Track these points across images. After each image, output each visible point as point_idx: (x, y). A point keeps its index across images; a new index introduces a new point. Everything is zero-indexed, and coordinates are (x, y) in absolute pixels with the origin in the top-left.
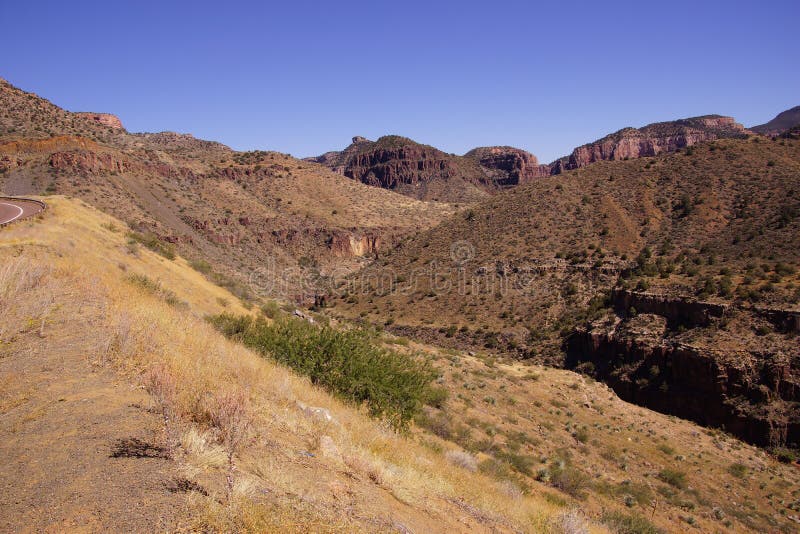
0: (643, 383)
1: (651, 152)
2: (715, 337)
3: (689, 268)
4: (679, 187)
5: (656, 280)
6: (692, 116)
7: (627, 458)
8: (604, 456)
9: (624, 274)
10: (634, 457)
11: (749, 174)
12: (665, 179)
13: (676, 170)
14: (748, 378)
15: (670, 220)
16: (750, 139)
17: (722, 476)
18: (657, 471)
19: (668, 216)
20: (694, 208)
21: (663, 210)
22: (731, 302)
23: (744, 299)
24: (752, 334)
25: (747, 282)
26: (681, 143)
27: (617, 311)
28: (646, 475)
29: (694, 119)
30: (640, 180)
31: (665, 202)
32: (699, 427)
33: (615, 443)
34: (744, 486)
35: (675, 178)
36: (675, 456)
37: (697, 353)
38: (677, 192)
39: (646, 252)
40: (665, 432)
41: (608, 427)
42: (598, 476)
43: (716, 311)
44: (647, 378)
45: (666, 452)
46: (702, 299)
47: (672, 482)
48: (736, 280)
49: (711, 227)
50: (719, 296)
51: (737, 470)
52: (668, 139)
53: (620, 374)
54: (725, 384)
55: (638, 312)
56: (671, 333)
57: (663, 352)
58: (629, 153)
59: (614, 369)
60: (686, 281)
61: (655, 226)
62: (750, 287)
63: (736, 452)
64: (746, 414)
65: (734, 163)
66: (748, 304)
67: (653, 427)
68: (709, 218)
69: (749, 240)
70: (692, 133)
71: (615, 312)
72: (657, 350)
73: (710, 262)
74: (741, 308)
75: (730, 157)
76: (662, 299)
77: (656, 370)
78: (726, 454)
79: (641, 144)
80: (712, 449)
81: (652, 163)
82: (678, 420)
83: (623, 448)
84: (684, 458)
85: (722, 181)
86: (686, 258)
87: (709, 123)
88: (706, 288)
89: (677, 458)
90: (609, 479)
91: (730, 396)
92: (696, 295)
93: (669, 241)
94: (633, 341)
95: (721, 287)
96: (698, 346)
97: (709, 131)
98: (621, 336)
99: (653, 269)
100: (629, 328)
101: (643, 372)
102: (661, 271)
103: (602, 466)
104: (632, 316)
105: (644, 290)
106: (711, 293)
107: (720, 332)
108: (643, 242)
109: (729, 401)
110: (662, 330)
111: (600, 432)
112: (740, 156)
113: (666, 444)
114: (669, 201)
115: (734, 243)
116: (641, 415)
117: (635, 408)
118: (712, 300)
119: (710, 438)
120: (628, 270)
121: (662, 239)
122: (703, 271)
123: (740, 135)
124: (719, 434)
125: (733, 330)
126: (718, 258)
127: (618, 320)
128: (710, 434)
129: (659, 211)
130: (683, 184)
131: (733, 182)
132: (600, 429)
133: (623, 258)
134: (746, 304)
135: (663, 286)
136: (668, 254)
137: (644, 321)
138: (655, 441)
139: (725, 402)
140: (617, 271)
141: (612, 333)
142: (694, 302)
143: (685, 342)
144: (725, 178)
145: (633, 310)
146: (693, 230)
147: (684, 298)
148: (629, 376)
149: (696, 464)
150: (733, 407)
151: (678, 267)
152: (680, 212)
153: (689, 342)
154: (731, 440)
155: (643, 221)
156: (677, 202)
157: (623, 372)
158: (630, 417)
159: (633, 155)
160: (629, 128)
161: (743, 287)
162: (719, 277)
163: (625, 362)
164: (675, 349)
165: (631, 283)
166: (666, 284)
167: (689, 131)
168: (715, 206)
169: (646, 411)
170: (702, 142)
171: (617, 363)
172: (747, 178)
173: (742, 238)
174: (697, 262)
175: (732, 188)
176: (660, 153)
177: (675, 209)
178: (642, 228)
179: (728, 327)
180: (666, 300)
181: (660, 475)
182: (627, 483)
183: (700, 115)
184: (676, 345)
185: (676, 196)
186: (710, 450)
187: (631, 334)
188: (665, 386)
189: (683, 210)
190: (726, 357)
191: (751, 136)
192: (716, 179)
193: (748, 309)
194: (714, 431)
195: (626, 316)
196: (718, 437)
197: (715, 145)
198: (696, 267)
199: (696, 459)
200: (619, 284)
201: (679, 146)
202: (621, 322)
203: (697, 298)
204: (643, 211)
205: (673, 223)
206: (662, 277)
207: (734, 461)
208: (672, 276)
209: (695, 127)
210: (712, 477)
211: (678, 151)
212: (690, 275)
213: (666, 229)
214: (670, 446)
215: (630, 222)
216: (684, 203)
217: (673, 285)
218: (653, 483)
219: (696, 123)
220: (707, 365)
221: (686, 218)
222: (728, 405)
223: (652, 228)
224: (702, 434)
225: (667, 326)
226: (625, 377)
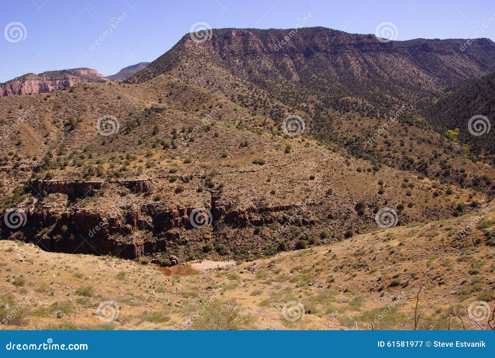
0: (58, 238)
1: (47, 90)
2: (99, 201)
3: (77, 162)
4: (66, 112)
5: (58, 171)
6: (72, 68)
7: (54, 288)
8: (39, 291)
9: (36, 170)
10: (58, 285)
11: (107, 103)
12: (57, 107)
13: (64, 102)
14: (119, 222)
15: (63, 133)
16: (107, 83)
17: (114, 282)
18: (75, 290)
19: (62, 131)
20: (77, 125)
21: (58, 127)
22: (105, 179)
23: (111, 177)
24: (119, 196)
25: (112, 167)
26: (66, 85)
27: (34, 194)
28: (68, 295)
29: (73, 70)
30: (41, 108)
31: (58, 122)
32: (96, 257)
33: (45, 281)
34: (126, 284)
35: (64, 106)
36: (84, 278)
37: (89, 213)
38: (66, 115)
39: (49, 154)
40: (76, 265)
41: (38, 271)
42: (35, 305)
43: (97, 186)
44: (60, 234)
45: (78, 277)
46: (88, 180)
47: (85, 294)
48: (106, 166)
49: (88, 136)
50: (97, 177)
51: (121, 276)
52: (58, 82)
53: (42, 235)
54: (108, 228)
55: (48, 194)
56: (71, 204)
57: (68, 216)
58: (32, 90)
59: (38, 233)
60: (76, 170)
61: (53, 137)
62: (114, 169)
63: (119, 266)
64: (122, 243)
65: (99, 97)
66: (114, 179)
67: (68, 264)
68: (87, 130)
69: (111, 142)
70: (72, 78)
71: (33, 195)
72: (64, 215)
73: (90, 157)
74: (110, 182)
75: (97, 94)
76: (63, 183)
77: (65, 228)
78: (114, 269)
79: (40, 85)
80: (105, 267)
81: (48, 97)
82: (83, 255)
83: (50, 282)
84: (90, 277)
85: (92, 108)
86: (75, 156)
87: (83, 72)
88: (89, 173)
89: (86, 279)
90: (44, 305)
91: (111, 234)
92: (84, 177)
93: (63, 146)
94: (48, 212)
95: (98, 171)
96: (89, 208)
97: (83, 77)
98: (39, 211)
99: (55, 165)
100: (44, 204)
101: (57, 230)
102: (60, 165)
103: (37, 298)
104: (44, 196)
105: (51, 179)
106: (93, 175)
107: (101, 198)
108: (47, 147)
109: (111, 237)
110: (66, 202)
111: (33, 276)
112: (101, 93)
113: (78, 272)
114: (61, 121)
115: (103, 144)
116: (59, 258)
117: (55, 255)
118: (94, 180)
119: (104, 261)
120: (38, 167)
121: (59, 145)
122: (87, 162)
123: (102, 81)
124: (108, 258)
125: (107, 195)
126: (94, 154)
127: (35, 200)
128: (103, 259)
129: (55, 127)
130: (69, 110)
131: (99, 109)
132: (33, 274)
133: (34, 159)
134: (113, 180)
135: (63, 175)
136: (64, 154)
137: (53, 199)
138: (71, 272)
139: (109, 239)
140: (31, 168)
141: (33, 209)
142: (83, 182)
143: (81, 207)
144: (94, 106)
145: (45, 192)
146: (78, 138)
147: (77, 181)
148: (48, 235)
149: (97, 279)
150: (114, 241)
151: (71, 162)
152: (69, 127)
153: (83, 207)
154: (115, 260)
155: (45, 135)
156: (66, 121)
157: (44, 233)
158: (52, 261)
159: (35, 91)
160: (31, 74)
161: (110, 170)
162: (96, 166)
163: (44, 227)
164: (75, 213)
165: (41, 176)
166: (64, 173)
167: (70, 77)
168: (90, 123)
169: (62, 255)
170: (79, 84)
171: (39, 228)
172: (107, 106)
173: (107, 141)
174: (82, 158)
175: (99, 111)
176: (53, 90)
177: (66, 125)
178: (45, 139)
179: (105, 194)
180: (65, 183)
181: (77, 292)
182: (56, 304)
183: (77, 68)
184: (76, 210)
185: (65, 118)
186: (104, 269)
187: (46, 208)
188: (72, 237)
189: (70, 126)
190: (106, 212)
191: (107, 81)
192: (89, 106)
193: (115, 182)
194: (105, 257)
195: (41, 197)
196: (108, 260)
197: (87, 86)
198: (82, 161)
199: (97, 276)
200: (33, 176)
201: (65, 86)
202: (38, 201)
203: (84, 180)
204: (44, 128)
205: (65, 135)
206: (62, 169)
207: (118, 271)
208: (67, 168)
209: (74, 75)
210: (108, 284)
211: (64, 89)
212: (79, 166)
213: (61, 139)
214: (81, 273)
215: (37, 136)
216: (71, 121)
217: (69, 173)
218: (73, 298)
219: (74, 72)
220: (96, 219)
221: (73, 131)
222: (111, 240)
223: (52, 139)
224: (99, 261)
225: (68, 199)
226: (45, 236)
